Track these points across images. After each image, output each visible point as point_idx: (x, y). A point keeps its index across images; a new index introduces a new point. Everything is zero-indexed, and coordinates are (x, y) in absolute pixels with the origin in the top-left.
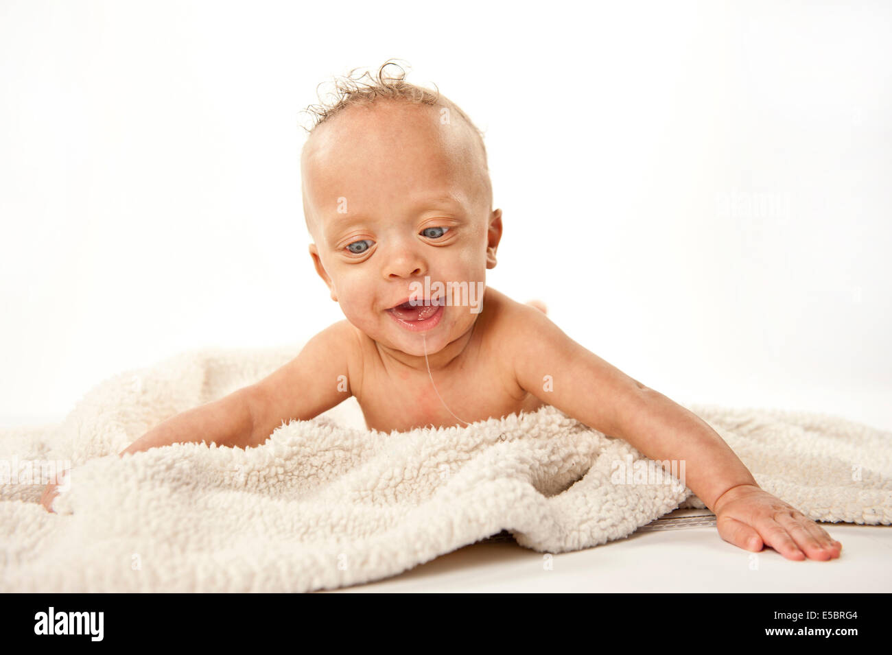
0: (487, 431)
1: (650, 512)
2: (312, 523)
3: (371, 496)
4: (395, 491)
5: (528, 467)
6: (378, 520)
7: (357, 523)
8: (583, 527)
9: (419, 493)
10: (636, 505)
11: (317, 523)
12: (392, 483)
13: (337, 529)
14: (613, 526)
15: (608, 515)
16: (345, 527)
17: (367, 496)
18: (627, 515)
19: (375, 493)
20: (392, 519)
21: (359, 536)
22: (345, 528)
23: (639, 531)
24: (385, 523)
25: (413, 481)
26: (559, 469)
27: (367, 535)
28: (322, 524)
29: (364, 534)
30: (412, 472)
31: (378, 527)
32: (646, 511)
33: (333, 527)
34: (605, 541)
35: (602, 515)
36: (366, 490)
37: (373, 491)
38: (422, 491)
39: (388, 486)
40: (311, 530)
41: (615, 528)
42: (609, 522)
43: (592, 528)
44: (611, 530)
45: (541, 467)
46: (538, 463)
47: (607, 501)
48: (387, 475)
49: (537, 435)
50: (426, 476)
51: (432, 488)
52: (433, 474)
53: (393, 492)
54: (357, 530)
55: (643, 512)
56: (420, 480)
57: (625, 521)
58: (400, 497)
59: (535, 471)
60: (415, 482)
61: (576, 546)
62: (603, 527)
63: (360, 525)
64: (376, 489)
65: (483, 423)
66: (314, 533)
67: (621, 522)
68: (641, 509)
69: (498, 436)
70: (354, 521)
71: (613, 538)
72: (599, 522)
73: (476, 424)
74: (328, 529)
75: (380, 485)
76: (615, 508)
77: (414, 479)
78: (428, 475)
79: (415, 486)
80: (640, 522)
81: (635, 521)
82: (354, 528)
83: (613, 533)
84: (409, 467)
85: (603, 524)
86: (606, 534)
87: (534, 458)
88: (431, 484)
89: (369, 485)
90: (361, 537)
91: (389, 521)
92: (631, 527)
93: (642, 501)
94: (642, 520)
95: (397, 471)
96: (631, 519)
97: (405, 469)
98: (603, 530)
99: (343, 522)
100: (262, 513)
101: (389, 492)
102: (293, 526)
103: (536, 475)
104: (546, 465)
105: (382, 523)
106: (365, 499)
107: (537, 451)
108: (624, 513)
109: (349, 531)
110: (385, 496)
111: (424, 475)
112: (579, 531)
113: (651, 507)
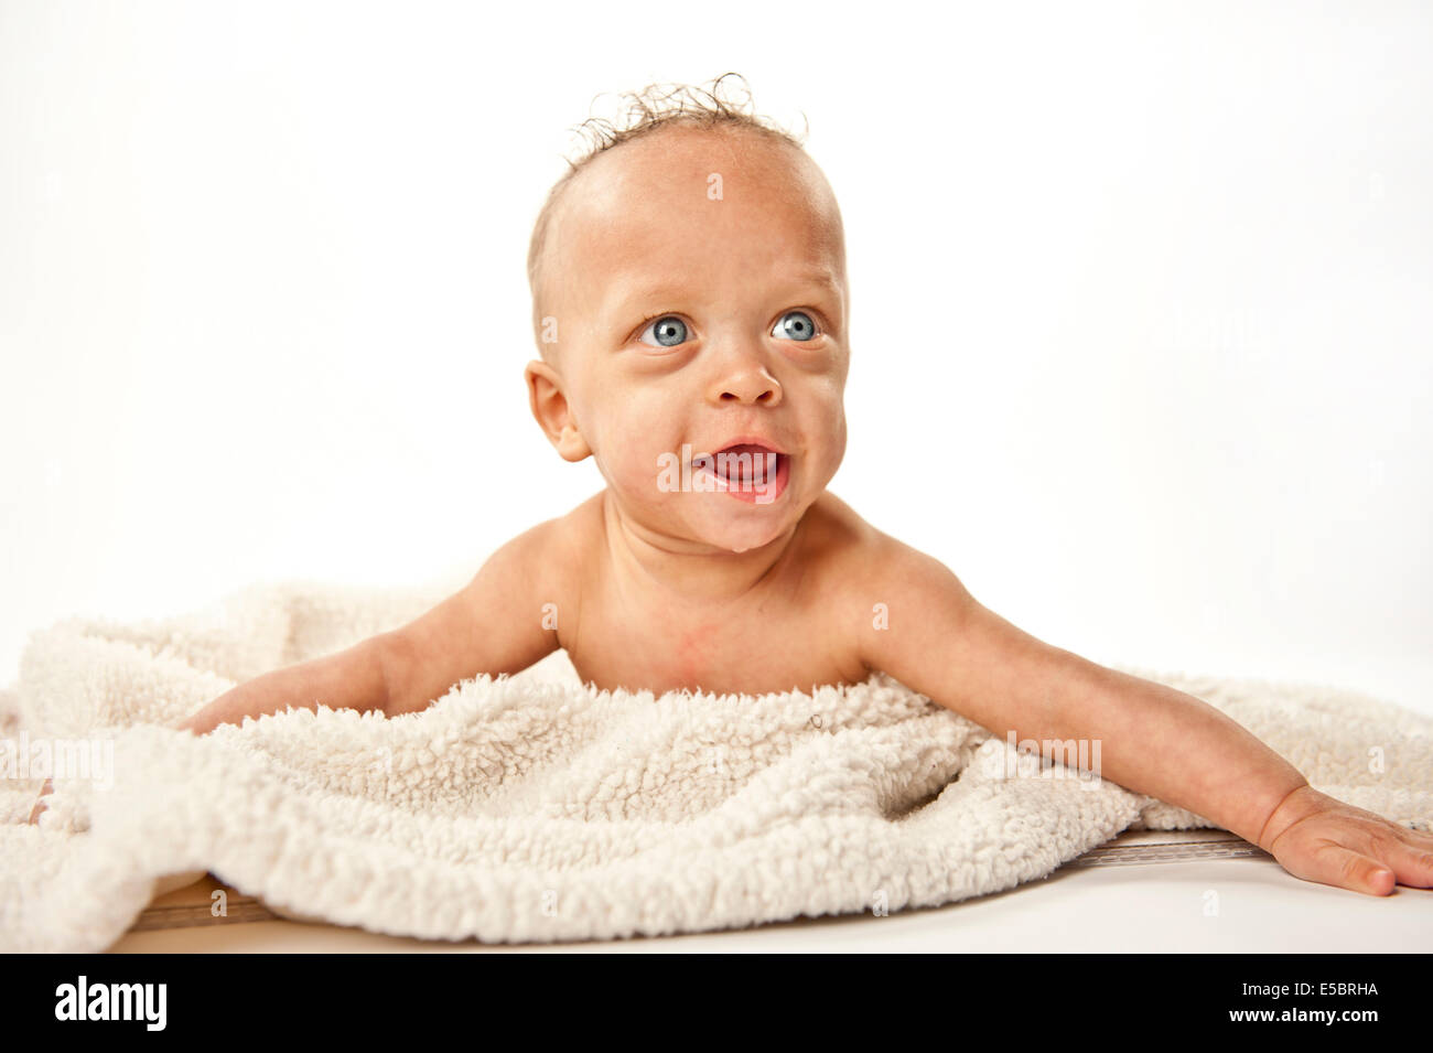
0: (788, 709)
1: (1078, 837)
2: (472, 845)
3: (583, 812)
4: (625, 805)
5: (866, 774)
6: (585, 844)
7: (548, 847)
8: (981, 855)
9: (664, 809)
10: (1057, 825)
11: (481, 845)
12: (622, 793)
13: (513, 856)
14: (1025, 857)
15: (1017, 837)
16: (528, 852)
17: (577, 811)
18: (1045, 841)
19: (591, 807)
20: (610, 843)
21: (550, 868)
22: (528, 855)
23: (1066, 869)
24: (598, 847)
25: (655, 791)
26: (913, 774)
27: (565, 867)
28: (487, 846)
29: (560, 864)
30: (655, 778)
31: (584, 854)
32: (1072, 836)
33: (506, 853)
34: (1016, 883)
35: (1008, 837)
36: (575, 802)
37: (587, 803)
38: (670, 805)
39: (614, 797)
40: (468, 857)
41: (1029, 862)
42: (1019, 849)
43: (994, 859)
44: (1023, 864)
45: (889, 775)
46: (882, 767)
47: (1009, 818)
48: (613, 780)
49: (874, 720)
50: (677, 783)
51: (685, 800)
52: (689, 780)
53: (621, 807)
54: (548, 856)
55: (1068, 837)
56: (667, 791)
57: (1042, 850)
58: (632, 813)
59: (879, 780)
60: (659, 792)
61: (971, 891)
62: (1011, 858)
63: (553, 850)
64: (594, 799)
65: (784, 695)
66: (473, 861)
67: (1036, 851)
68: (1065, 833)
69: (807, 718)
70: (544, 844)
71: (1025, 877)
72: (1003, 849)
73: (772, 697)
74: (497, 857)
75: (600, 796)
76: (1025, 827)
77: (658, 790)
78: (680, 782)
79: (659, 800)
80: (1064, 854)
81: (1056, 853)
82: (542, 855)
83: (1026, 869)
84: (652, 768)
85: (1011, 854)
86: (1016, 870)
87: (874, 759)
88: (684, 795)
89: (582, 794)
90: (555, 868)
91: (604, 845)
92: (1052, 860)
93: (1064, 820)
94: (1068, 851)
95: (632, 775)
96: (1051, 847)
97: (645, 770)
98: (1011, 863)
99: (525, 845)
100: (389, 827)
101: (615, 807)
102: (438, 851)
103: (880, 787)
104: (896, 770)
105: (591, 847)
106: (574, 816)
107: (878, 747)
108: (1040, 836)
109: (535, 858)
110: (607, 812)
111: (674, 782)
112: (974, 862)
113: (1079, 830)
